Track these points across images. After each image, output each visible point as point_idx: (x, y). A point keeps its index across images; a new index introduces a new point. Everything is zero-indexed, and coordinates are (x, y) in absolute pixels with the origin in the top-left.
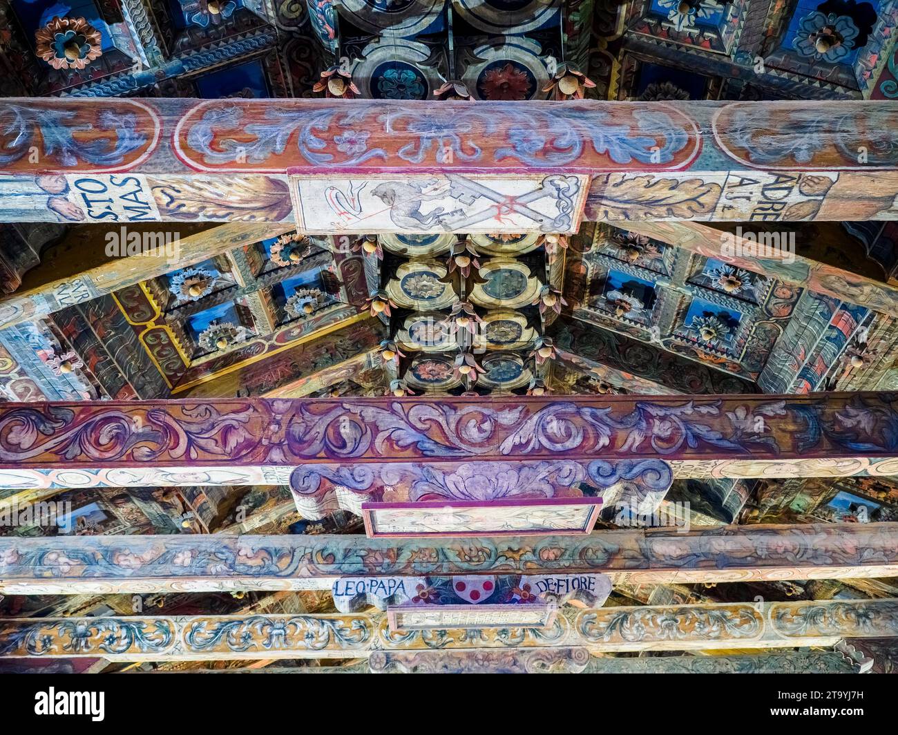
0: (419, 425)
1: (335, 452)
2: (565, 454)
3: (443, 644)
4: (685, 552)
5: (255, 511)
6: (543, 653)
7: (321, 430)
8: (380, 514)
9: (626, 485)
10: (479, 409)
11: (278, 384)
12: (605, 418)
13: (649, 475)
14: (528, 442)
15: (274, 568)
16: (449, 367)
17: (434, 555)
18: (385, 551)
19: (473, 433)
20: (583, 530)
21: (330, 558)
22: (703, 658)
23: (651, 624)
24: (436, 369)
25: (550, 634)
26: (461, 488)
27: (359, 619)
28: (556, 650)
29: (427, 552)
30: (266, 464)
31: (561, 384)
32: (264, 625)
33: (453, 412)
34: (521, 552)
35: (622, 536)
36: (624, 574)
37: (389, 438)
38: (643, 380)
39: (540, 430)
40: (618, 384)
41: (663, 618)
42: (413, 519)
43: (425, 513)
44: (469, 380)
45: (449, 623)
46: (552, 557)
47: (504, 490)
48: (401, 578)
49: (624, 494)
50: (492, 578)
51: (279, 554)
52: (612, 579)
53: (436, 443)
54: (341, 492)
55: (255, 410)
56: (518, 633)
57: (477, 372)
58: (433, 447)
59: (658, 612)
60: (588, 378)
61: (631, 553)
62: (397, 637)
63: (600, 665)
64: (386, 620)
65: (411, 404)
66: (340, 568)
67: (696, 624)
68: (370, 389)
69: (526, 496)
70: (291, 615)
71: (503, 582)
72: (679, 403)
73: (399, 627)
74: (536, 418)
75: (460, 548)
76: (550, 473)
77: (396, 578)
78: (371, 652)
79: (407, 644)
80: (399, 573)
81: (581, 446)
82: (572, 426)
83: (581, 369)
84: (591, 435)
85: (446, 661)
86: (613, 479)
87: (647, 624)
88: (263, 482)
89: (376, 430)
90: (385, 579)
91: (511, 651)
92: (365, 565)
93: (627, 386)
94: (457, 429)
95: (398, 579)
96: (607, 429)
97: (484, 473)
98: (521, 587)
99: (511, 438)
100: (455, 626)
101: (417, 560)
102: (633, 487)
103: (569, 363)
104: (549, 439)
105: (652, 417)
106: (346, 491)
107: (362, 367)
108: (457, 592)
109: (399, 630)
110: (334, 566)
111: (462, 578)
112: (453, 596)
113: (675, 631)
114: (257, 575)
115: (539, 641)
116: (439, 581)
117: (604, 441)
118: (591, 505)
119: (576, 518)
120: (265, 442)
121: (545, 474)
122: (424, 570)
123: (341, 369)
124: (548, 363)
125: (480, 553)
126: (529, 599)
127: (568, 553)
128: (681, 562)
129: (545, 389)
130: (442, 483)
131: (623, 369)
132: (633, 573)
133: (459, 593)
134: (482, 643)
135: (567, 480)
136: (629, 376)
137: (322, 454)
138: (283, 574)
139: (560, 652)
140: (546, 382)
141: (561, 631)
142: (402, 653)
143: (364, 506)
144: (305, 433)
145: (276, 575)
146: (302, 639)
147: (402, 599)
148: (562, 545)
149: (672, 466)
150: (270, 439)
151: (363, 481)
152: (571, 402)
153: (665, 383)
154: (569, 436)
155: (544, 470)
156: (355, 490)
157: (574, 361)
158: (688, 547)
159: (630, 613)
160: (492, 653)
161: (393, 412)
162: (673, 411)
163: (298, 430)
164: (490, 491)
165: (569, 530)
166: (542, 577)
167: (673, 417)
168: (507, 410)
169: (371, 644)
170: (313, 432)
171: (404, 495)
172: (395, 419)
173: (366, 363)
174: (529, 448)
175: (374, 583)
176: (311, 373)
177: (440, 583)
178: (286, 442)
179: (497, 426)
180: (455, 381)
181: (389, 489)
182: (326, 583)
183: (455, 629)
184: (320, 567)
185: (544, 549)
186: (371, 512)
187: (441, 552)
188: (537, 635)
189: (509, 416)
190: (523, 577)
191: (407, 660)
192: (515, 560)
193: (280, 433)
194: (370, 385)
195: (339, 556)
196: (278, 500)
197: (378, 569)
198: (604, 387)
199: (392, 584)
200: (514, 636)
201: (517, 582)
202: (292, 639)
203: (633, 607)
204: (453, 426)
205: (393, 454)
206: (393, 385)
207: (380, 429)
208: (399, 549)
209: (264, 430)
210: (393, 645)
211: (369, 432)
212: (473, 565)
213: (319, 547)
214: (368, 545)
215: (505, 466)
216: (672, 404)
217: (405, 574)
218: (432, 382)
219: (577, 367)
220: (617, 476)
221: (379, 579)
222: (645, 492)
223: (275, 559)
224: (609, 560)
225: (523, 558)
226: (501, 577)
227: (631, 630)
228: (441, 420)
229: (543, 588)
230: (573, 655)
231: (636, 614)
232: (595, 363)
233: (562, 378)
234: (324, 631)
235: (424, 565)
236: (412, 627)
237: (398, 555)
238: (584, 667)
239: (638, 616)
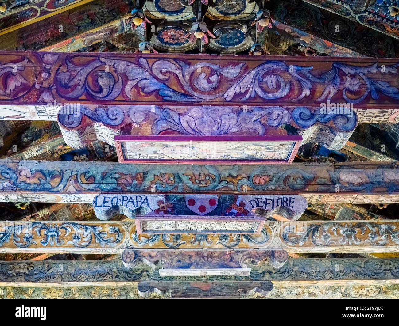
0: (161, 77)
1: (94, 96)
2: (275, 102)
3: (178, 245)
4: (364, 181)
5: (33, 143)
6: (253, 253)
7: (83, 78)
8: (128, 144)
9: (321, 126)
10: (209, 65)
11: (50, 43)
12: (308, 74)
13: (339, 120)
14: (246, 92)
15: (47, 186)
16: (186, 33)
17: (172, 178)
18: (134, 175)
19: (203, 84)
20: (286, 161)
21: (91, 179)
22: (373, 259)
23: (335, 234)
24: (176, 34)
25: (259, 239)
26: (193, 126)
27: (114, 226)
28: (263, 251)
29: (166, 176)
30: (39, 104)
31: (276, 49)
32: (41, 228)
33: (188, 67)
34: (239, 178)
35: (317, 168)
36: (316, 196)
37: (136, 86)
38: (340, 47)
39: (256, 82)
40: (321, 50)
41: (345, 230)
42: (154, 149)
43: (164, 145)
44: (203, 43)
45: (182, 229)
46: (262, 182)
47: (226, 128)
48: (146, 195)
49: (319, 134)
50: (216, 196)
51: (51, 175)
52: (308, 199)
53: (174, 91)
54: (98, 127)
55: (29, 61)
56: (235, 239)
57: (209, 38)
58: (171, 94)
59: (341, 225)
60: (298, 45)
61: (323, 180)
62: (143, 239)
63: (296, 263)
64: (135, 227)
65: (154, 60)
66: (99, 187)
67: (369, 235)
68: (123, 49)
69: (243, 133)
70: (62, 222)
71: (224, 200)
72: (367, 64)
73: (144, 231)
74: (253, 73)
75: (192, 174)
76: (263, 116)
77: (142, 195)
78: (123, 250)
79: (151, 244)
80: (144, 191)
81: (287, 96)
82: (281, 80)
83: (292, 37)
84: (296, 88)
85: (180, 257)
86: (311, 122)
87: (332, 234)
88: (37, 118)
89: (126, 79)
90: (134, 196)
91: (229, 251)
92: (118, 185)
93: (328, 51)
94: (190, 80)
95: (143, 196)
96: (309, 83)
97: (211, 115)
98: (238, 204)
99: (233, 88)
100: (187, 231)
101: (158, 182)
102: (326, 129)
103: (282, 32)
104: (263, 90)
105: (345, 75)
106: (103, 126)
107: (116, 31)
108: (189, 206)
109: (145, 233)
110: (95, 185)
111: (193, 196)
112: (185, 209)
113: (353, 239)
114: (34, 190)
115: (251, 244)
116: (175, 198)
117: (306, 92)
118: (293, 141)
119: (281, 151)
120: (37, 86)
121: (259, 117)
122: (164, 190)
123: (100, 32)
124: (266, 32)
125: (207, 178)
126: (243, 213)
127: (275, 179)
128: (360, 188)
129: (263, 52)
130: (178, 122)
131: (325, 38)
132: (324, 195)
133: (190, 207)
134: (207, 245)
135: (275, 122)
136: (330, 44)
137: (83, 97)
138: (55, 190)
139: (266, 252)
140: (264, 47)
141: (268, 237)
142: (146, 251)
143: (116, 138)
144: (70, 80)
145: (49, 191)
146: (70, 240)
147: (147, 211)
148: (271, 173)
149: (358, 113)
150: (42, 84)
151: (115, 119)
152: (282, 61)
153: (358, 50)
154: (279, 87)
155: (257, 115)
156: (109, 126)
157: (287, 30)
158: (366, 177)
159: (320, 226)
160: (215, 252)
161: (140, 66)
162: (362, 70)
163: (64, 77)
164: (215, 129)
165: (275, 160)
166: (254, 197)
167: (361, 75)
168: (231, 66)
169: (123, 244)
170: (76, 80)
171: (147, 130)
172: (141, 71)
173: (120, 28)
174: (247, 97)
175: (125, 198)
176: (75, 35)
177: (176, 199)
178: (54, 87)
179: (222, 78)
180: (191, 44)
181: (136, 126)
182: (88, 198)
183: (187, 234)
184: (83, 185)
185: (257, 176)
186: (122, 143)
187: (177, 177)
188: (249, 240)
189: (232, 71)
190: (240, 196)
191: (150, 256)
192: (234, 184)
193: (49, 80)
194: (123, 46)
195: (98, 178)
196: (51, 135)
197: (128, 188)
198: (310, 52)
199: (139, 199)
200: (231, 240)
201: (235, 199)
202: (63, 239)
203: (323, 221)
204: (187, 78)
205: (140, 99)
206: (142, 46)
207: (130, 78)
208: (145, 174)
209: (37, 77)
210: (140, 245)
211: (120, 80)
212: (202, 187)
213: (82, 170)
214: (120, 170)
215: (227, 110)
216: (362, 65)
217: (150, 192)
218: (172, 44)
219: (289, 36)
220: (315, 120)
221: (129, 195)
222: (335, 133)
223: (48, 179)
224: (306, 185)
225: (240, 182)
226: (222, 196)
227: (320, 238)
228: (178, 72)
229: (255, 205)
230: (276, 255)
231: (325, 227)
232: (303, 32)
233: (277, 45)
234: (87, 234)
235: (164, 186)
236: (154, 232)
237: (144, 178)
238: (283, 264)
239: (326, 228)
